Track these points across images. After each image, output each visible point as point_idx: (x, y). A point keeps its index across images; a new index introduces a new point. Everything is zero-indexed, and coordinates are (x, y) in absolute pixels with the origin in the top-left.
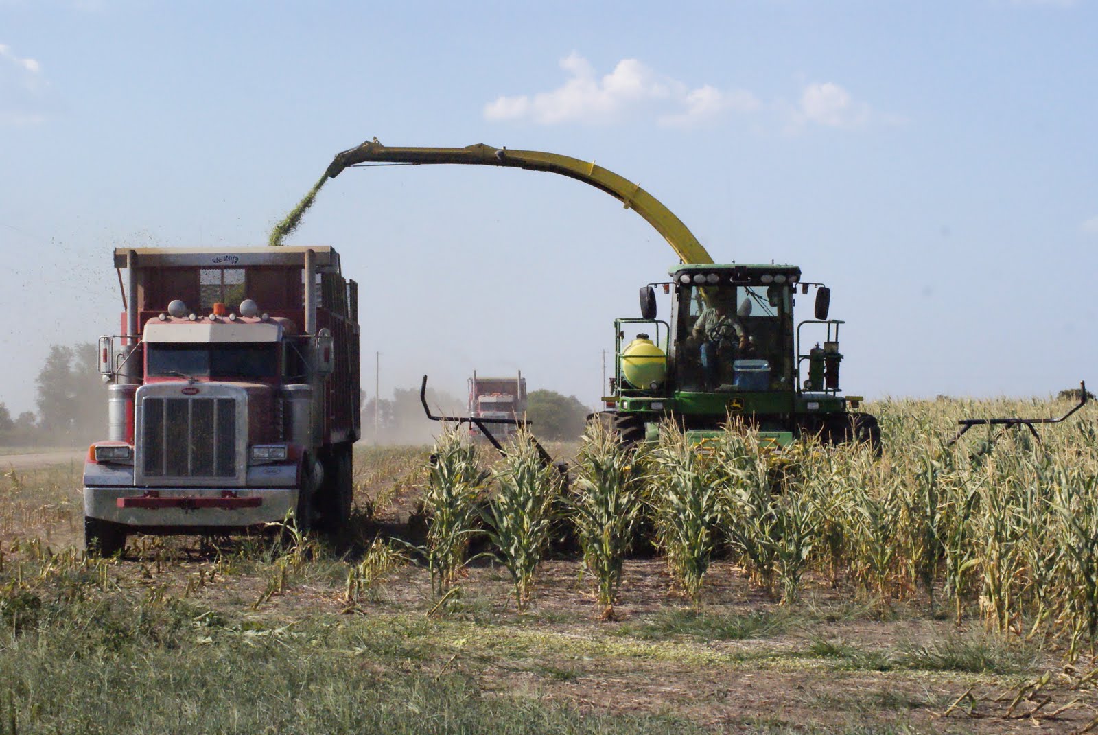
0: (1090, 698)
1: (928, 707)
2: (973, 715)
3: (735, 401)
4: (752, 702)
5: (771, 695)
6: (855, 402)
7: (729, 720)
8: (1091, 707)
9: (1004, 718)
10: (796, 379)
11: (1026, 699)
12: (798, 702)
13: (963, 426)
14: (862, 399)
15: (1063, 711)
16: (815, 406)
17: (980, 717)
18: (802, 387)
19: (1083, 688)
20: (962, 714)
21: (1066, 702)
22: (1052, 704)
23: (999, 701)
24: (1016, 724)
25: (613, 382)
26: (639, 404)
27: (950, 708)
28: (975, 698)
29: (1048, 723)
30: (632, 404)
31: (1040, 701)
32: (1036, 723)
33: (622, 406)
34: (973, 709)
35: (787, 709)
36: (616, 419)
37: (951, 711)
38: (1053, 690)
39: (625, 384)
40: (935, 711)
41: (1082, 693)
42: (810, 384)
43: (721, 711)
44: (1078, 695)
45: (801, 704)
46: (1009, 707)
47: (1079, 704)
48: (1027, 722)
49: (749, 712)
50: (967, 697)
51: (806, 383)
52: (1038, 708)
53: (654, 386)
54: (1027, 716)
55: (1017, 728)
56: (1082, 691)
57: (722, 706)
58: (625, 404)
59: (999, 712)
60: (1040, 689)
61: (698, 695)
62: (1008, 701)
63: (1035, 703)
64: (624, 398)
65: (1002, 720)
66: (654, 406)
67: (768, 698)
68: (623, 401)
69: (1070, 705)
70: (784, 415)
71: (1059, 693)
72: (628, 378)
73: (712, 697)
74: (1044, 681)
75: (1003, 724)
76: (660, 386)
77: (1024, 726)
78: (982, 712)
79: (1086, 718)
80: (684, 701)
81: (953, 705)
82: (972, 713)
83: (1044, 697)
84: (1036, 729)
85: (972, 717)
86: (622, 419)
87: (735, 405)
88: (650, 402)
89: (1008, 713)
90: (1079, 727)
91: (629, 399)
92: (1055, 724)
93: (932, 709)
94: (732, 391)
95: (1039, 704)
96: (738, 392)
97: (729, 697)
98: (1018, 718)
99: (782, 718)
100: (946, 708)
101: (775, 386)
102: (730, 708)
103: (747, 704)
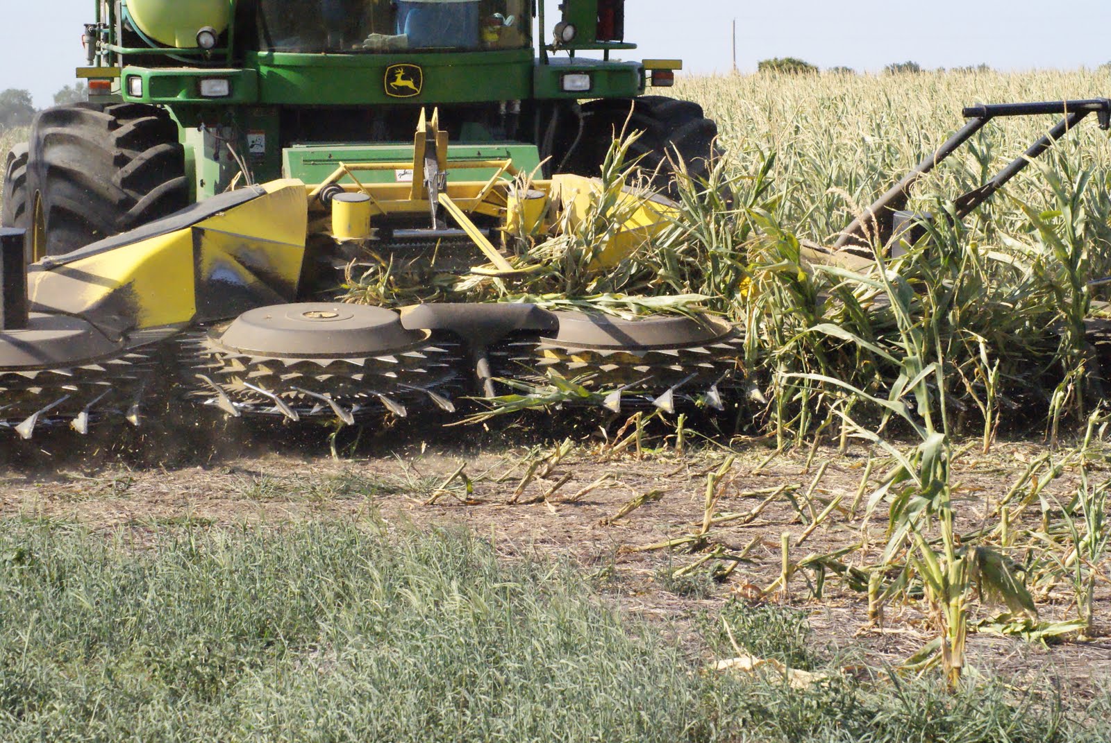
0: (625, 474)
1: (407, 492)
2: (467, 502)
3: (402, 72)
4: (164, 494)
5: (191, 485)
6: (663, 74)
7: (133, 520)
8: (627, 486)
9: (510, 503)
10: (535, 22)
11: (538, 477)
12: (228, 492)
13: (974, 120)
14: (678, 64)
15: (589, 491)
16: (582, 82)
17: (478, 502)
18: (550, 39)
19: (616, 461)
20: (454, 501)
21: (592, 480)
22: (571, 485)
23: (503, 481)
24: (526, 512)
25: (93, 34)
26: (173, 84)
27: (437, 493)
28: (469, 477)
29: (569, 509)
30: (156, 85)
31: (557, 480)
32: (552, 509)
33: (129, 89)
34: (470, 493)
35: (215, 501)
36: (113, 126)
37: (437, 496)
38: (575, 464)
39: (131, 38)
40: (416, 497)
41: (613, 467)
42: (569, 32)
43: (120, 509)
44: (610, 469)
45: (232, 495)
46: (516, 489)
47: (609, 482)
48: (541, 507)
49: (160, 508)
50: (459, 477)
51: (559, 30)
52: (555, 489)
53: (207, 40)
54: (540, 500)
55: (527, 516)
56: (615, 464)
57: (122, 501)
58: (136, 84)
59: (503, 496)
60: (557, 464)
61: (90, 487)
62: (514, 480)
63: (551, 482)
64: (131, 69)
65: (506, 507)
66: (208, 88)
67: (187, 488)
68: (130, 77)
69: (597, 483)
70: (510, 105)
71: (584, 468)
72: (140, 23)
73: (109, 489)
74: (562, 453)
75: (508, 512)
76: (221, 39)
77: (536, 514)
78: (479, 497)
79: (620, 501)
80: (70, 497)
81: (441, 489)
82: (468, 499)
83: (563, 473)
84: (552, 517)
85: (466, 504)
86: (128, 126)
87: (400, 82)
88: (197, 79)
89: (513, 497)
90: (609, 512)
91: (146, 72)
92: (578, 510)
93: (412, 494)
94: (395, 50)
95: (556, 483)
96: (407, 52)
97: (132, 489)
98: (527, 503)
99: (206, 514)
100: (429, 492)
101: (491, 38)
102: (134, 504)
103: (157, 498)
